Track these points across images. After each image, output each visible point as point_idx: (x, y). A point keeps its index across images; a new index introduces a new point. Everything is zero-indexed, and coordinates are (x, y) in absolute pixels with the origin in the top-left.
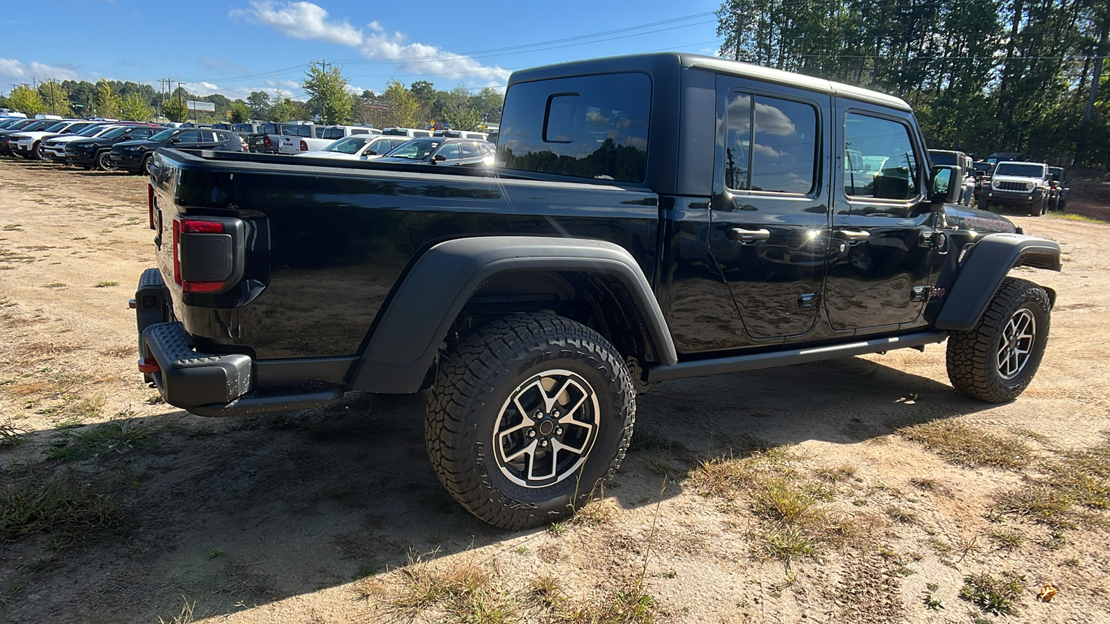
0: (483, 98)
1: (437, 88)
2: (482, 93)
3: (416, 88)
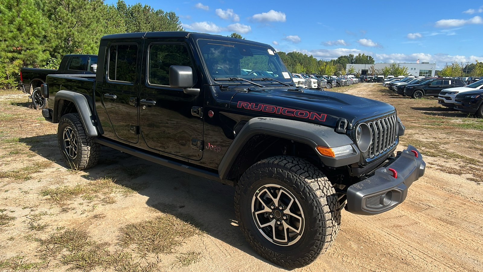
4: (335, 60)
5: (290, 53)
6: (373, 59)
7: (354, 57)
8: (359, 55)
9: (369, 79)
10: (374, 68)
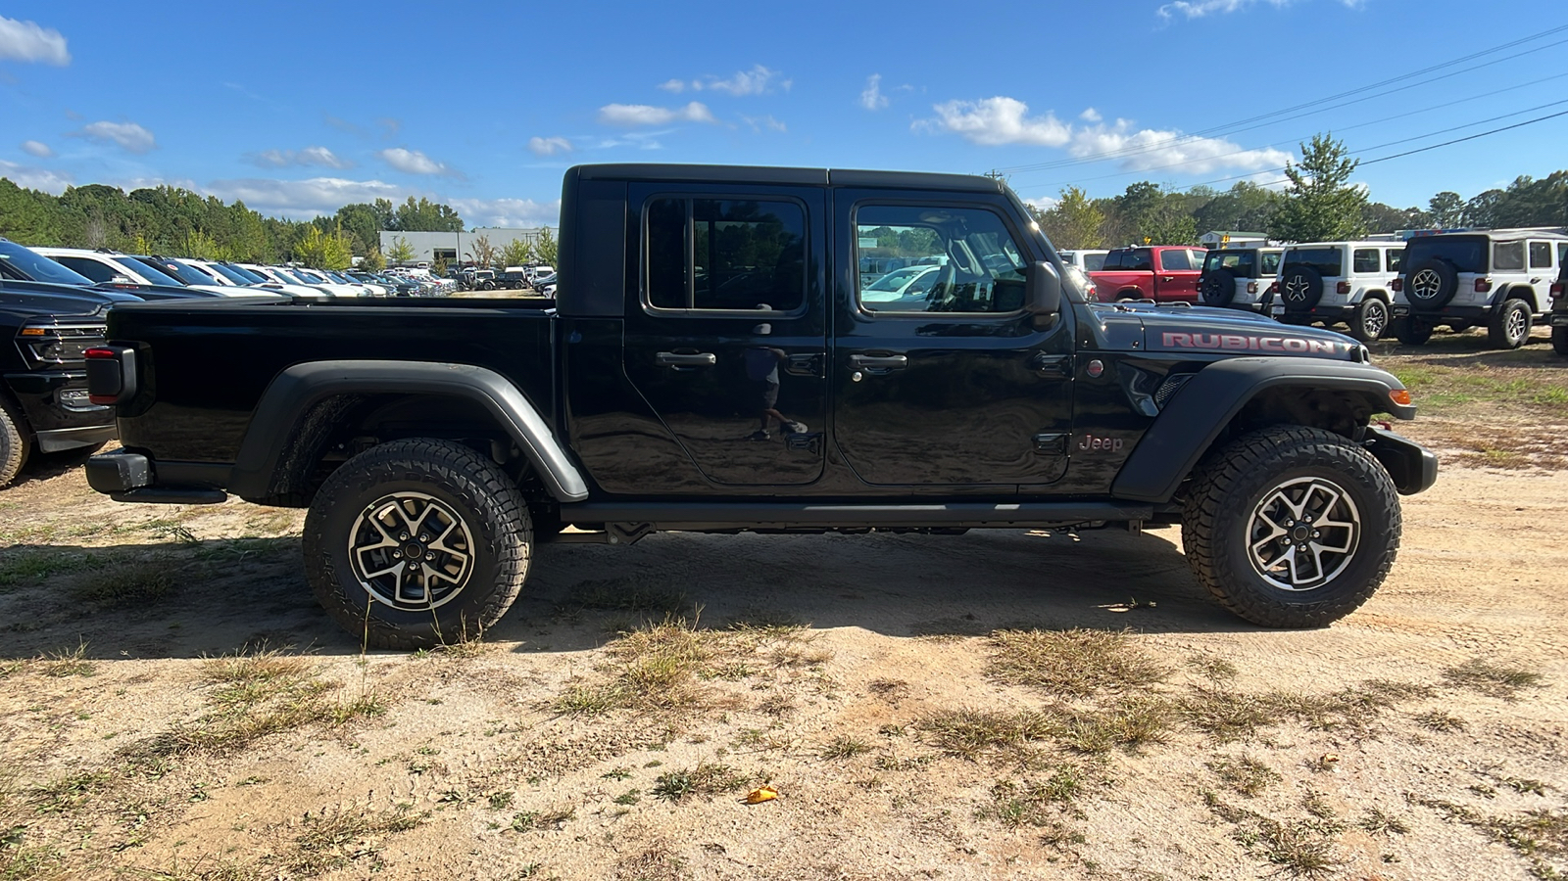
0: (1235, 197)
1: (1164, 190)
2: (1234, 190)
3: (1133, 193)
4: (329, 219)
5: (141, 191)
6: (456, 214)
7: (395, 209)
8: (411, 201)
9: (482, 280)
10: (489, 244)
